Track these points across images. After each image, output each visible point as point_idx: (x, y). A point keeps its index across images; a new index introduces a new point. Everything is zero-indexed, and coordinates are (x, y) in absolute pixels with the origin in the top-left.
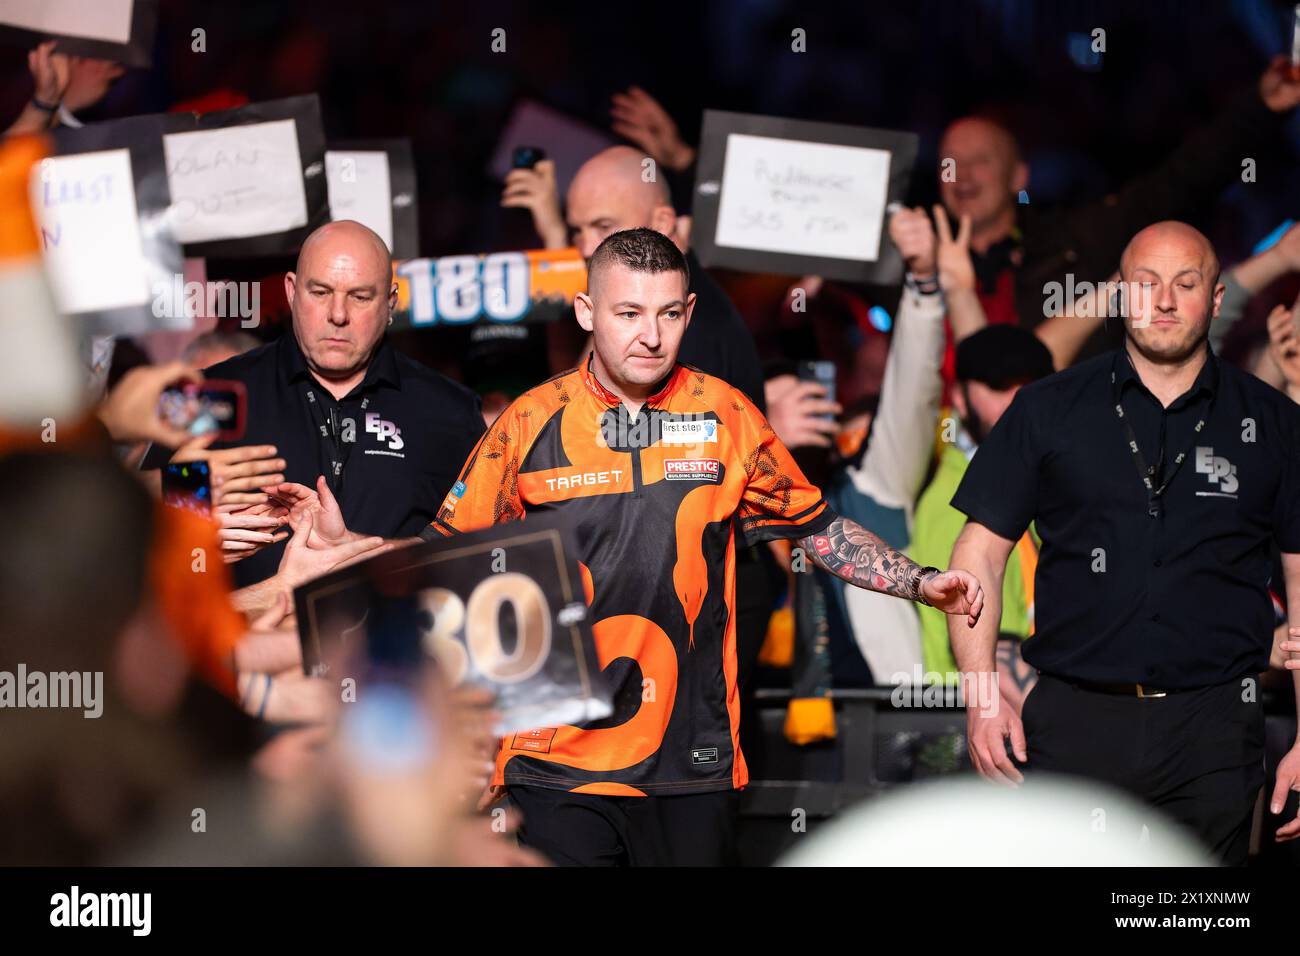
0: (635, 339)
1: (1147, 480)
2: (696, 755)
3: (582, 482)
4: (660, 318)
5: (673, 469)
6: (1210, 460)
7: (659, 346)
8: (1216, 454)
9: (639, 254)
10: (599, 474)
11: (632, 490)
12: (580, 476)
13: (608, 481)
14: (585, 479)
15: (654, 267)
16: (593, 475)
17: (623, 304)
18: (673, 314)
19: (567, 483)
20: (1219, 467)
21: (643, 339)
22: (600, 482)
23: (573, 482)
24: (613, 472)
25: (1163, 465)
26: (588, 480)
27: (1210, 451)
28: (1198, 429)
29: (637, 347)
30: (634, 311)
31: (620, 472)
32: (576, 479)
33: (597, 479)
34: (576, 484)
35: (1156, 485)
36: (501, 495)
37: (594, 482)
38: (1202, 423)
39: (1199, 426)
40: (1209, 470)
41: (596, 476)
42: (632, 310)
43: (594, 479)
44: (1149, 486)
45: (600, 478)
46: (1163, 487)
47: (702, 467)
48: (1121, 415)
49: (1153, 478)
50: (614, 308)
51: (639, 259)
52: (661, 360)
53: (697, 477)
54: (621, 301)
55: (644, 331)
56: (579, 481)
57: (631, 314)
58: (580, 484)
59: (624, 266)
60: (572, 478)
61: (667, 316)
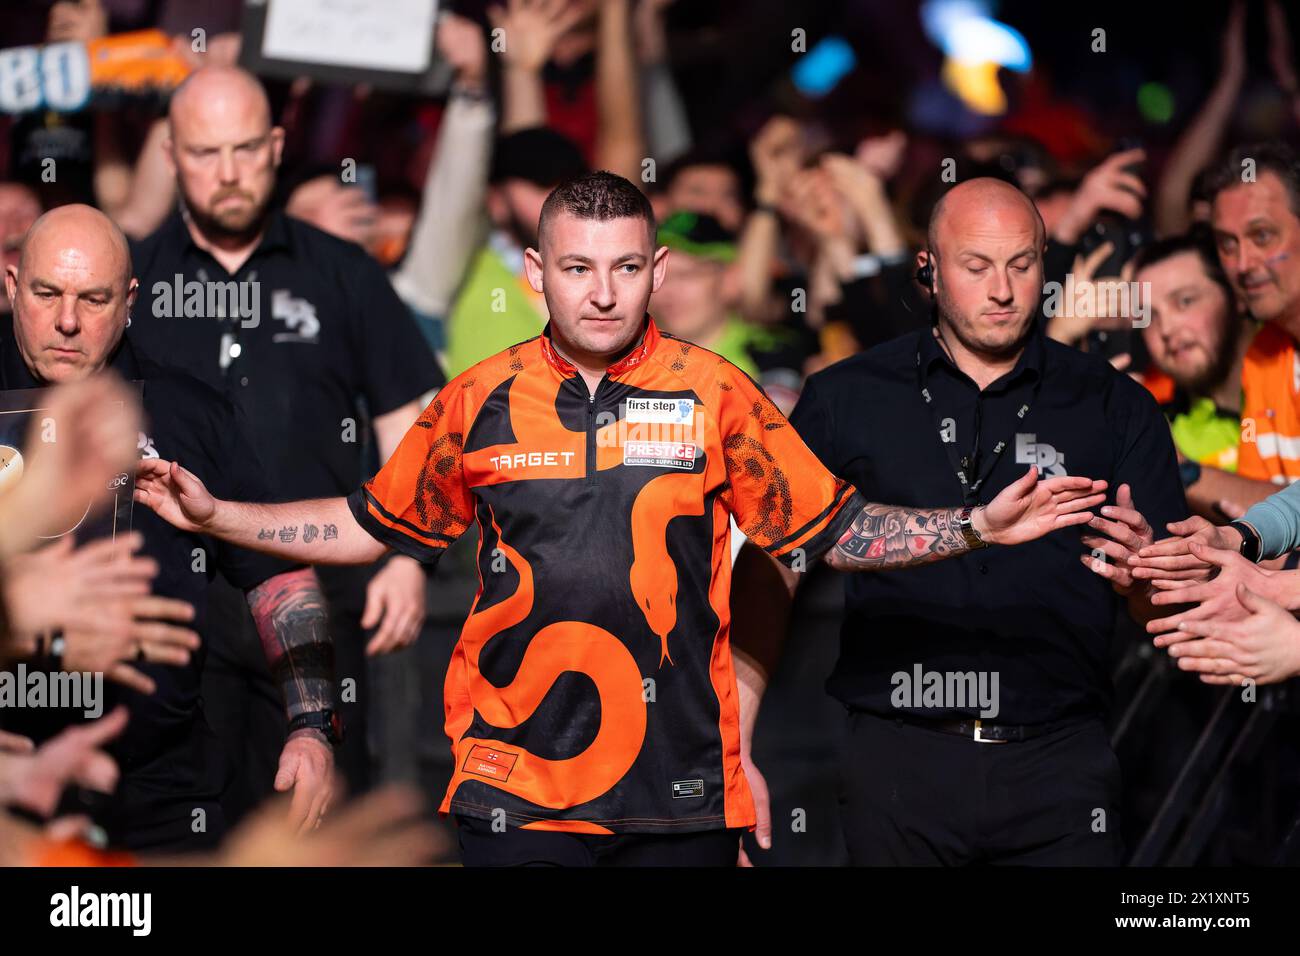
0: (585, 299)
1: (961, 474)
2: (677, 787)
3: (526, 462)
4: (615, 274)
5: (634, 453)
6: (1032, 448)
7: (612, 306)
8: (1040, 440)
9: (587, 199)
10: (547, 454)
11: (584, 476)
12: (524, 456)
13: (555, 464)
14: (530, 460)
15: (603, 213)
16: (540, 454)
17: (570, 256)
18: (631, 267)
19: (509, 462)
20: (1043, 456)
21: (593, 298)
22: (546, 463)
23: (516, 461)
24: (563, 454)
25: (979, 456)
26: (533, 461)
27: (1032, 437)
28: (1021, 414)
29: (588, 308)
30: (584, 265)
31: (572, 454)
32: (520, 459)
33: (543, 460)
34: (520, 464)
35: (972, 480)
36: (424, 471)
37: (539, 463)
38: (1026, 408)
39: (1022, 411)
40: (1031, 460)
41: (543, 457)
42: (581, 264)
43: (539, 459)
44: (964, 481)
45: (546, 458)
46: (979, 481)
47: (670, 452)
48: (929, 400)
49: (967, 471)
50: (559, 263)
51: (587, 205)
52: (618, 323)
53: (664, 464)
54: (566, 253)
55: (594, 288)
56: (523, 461)
57: (581, 269)
58: (524, 465)
59: (570, 214)
60: (516, 456)
61: (624, 270)
